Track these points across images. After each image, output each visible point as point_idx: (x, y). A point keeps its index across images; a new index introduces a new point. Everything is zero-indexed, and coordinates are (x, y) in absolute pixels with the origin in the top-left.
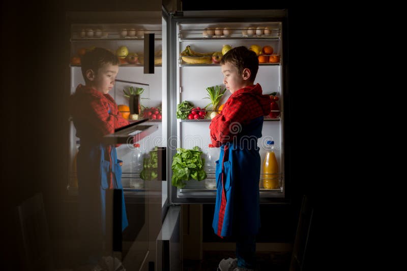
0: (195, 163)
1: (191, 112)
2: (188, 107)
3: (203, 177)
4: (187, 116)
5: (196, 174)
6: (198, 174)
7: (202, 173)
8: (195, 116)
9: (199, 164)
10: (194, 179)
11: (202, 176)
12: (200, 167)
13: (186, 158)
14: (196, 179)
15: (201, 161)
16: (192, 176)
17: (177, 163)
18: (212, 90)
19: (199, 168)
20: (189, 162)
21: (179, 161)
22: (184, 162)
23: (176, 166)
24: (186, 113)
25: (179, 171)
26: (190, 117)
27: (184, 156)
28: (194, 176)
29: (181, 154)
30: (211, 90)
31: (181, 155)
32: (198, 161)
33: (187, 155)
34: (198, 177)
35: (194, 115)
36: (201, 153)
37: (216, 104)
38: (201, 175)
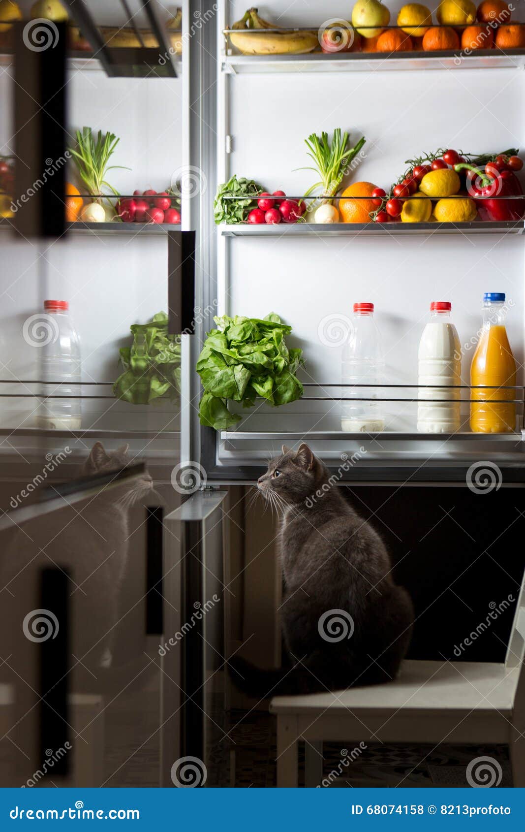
0: (267, 354)
1: (254, 203)
2: (248, 191)
3: (287, 396)
4: (245, 216)
5: (268, 385)
6: (275, 385)
7: (287, 384)
8: (269, 215)
9: (278, 357)
10: (262, 398)
11: (285, 392)
12: (281, 365)
13: (239, 339)
14: (268, 397)
15: (284, 348)
16: (258, 388)
17: (215, 353)
18: (323, 143)
19: (276, 368)
20: (247, 349)
21: (220, 347)
22: (233, 350)
23: (210, 359)
24: (242, 204)
25: (218, 376)
26: (253, 218)
27: (235, 335)
28: (264, 389)
29: (228, 328)
30: (321, 145)
31: (225, 333)
32: (275, 349)
33: (245, 330)
34: (276, 394)
35: (265, 213)
36: (287, 329)
37: (335, 184)
38: (281, 388)
